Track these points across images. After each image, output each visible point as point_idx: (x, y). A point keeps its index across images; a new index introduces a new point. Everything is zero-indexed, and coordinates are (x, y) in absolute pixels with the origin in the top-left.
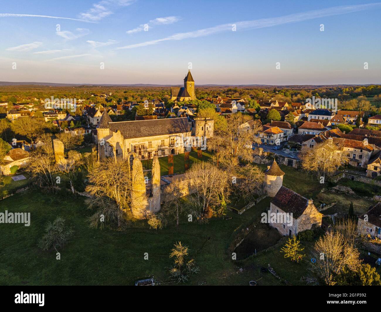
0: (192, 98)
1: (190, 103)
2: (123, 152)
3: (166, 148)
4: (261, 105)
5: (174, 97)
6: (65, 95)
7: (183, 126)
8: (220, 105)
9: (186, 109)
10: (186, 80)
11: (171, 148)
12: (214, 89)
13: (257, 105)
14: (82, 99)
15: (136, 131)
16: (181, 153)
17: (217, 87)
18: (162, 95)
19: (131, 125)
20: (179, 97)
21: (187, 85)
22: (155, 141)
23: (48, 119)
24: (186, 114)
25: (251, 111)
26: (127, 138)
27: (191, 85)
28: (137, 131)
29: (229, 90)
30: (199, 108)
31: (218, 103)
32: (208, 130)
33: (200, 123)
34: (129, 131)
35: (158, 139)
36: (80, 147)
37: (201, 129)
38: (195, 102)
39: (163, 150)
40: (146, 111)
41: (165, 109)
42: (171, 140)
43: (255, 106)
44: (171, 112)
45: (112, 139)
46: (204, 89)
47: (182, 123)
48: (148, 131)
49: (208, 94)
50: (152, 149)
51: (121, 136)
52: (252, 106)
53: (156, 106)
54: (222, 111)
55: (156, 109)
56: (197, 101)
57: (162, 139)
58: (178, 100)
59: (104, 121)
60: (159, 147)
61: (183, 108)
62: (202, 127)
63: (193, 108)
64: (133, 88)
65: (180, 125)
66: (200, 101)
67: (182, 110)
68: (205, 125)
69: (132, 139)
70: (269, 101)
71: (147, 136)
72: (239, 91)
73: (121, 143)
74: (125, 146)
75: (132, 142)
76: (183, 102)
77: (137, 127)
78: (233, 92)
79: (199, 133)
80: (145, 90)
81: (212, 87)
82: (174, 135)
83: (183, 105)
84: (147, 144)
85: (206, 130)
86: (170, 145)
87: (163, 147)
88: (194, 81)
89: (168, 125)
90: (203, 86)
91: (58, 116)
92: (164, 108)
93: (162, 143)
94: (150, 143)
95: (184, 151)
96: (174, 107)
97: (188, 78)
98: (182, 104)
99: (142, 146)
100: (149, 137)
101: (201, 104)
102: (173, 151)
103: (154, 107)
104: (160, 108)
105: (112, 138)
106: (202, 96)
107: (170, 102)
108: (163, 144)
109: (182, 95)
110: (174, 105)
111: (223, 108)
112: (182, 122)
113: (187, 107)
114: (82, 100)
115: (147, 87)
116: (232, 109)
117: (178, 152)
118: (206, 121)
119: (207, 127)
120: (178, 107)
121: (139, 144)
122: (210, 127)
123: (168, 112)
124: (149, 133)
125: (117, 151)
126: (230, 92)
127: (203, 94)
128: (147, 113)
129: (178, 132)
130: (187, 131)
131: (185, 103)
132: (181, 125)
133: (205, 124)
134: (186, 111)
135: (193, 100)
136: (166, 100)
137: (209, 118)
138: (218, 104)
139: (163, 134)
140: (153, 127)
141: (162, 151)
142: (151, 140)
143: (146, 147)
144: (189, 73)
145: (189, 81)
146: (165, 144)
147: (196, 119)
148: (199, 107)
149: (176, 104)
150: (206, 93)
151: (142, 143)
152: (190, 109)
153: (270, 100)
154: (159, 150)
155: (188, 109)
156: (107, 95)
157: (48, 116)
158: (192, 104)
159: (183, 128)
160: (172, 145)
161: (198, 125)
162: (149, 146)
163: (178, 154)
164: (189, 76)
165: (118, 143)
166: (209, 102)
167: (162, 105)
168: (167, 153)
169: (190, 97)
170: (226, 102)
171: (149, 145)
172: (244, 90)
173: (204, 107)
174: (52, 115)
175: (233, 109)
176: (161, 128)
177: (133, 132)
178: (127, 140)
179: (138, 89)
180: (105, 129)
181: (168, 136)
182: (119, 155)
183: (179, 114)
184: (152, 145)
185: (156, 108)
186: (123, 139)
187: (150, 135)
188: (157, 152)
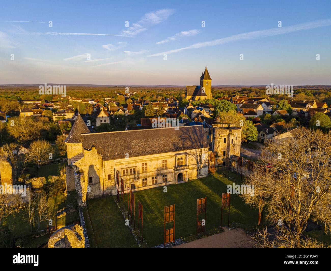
0: (208, 97)
1: (206, 102)
2: (101, 181)
3: (170, 173)
4: (293, 106)
5: (189, 96)
6: (95, 94)
7: (196, 137)
8: (240, 105)
9: (201, 110)
10: (202, 78)
11: (178, 173)
12: (228, 89)
13: (288, 106)
14: (108, 97)
15: (123, 148)
16: (193, 179)
17: (231, 87)
18: (179, 95)
19: (116, 137)
20: (194, 96)
21: (203, 83)
22: (153, 162)
23: (56, 118)
24: (201, 116)
25: (283, 114)
26: (108, 160)
27: (208, 83)
28: (125, 146)
29: (244, 89)
30: (218, 109)
31: (238, 102)
32: (233, 143)
33: (222, 133)
34: (113, 147)
35: (157, 159)
36: (64, 159)
37: (223, 141)
38: (212, 102)
39: (165, 175)
40: (155, 112)
41: (178, 110)
42: (178, 159)
43: (286, 107)
44: (184, 113)
45: (82, 160)
46: (218, 89)
47: (194, 134)
48: (143, 148)
49: (223, 93)
50: (148, 174)
51: (97, 155)
52: (282, 107)
53: (169, 106)
54: (245, 112)
55: (168, 109)
56: (214, 100)
57: (163, 158)
58: (193, 99)
59: (75, 132)
60: (158, 170)
61: (198, 109)
62: (225, 139)
63: (209, 108)
64: (156, 89)
65: (192, 137)
66: (217, 100)
67: (197, 111)
68: (229, 136)
69: (115, 161)
70: (303, 101)
71: (141, 155)
72: (254, 90)
73: (97, 166)
74: (104, 170)
75: (116, 165)
76: (198, 101)
77: (125, 141)
78: (248, 92)
79: (220, 147)
80: (166, 90)
81: (226, 87)
82: (182, 152)
83: (198, 105)
84: (139, 167)
85: (231, 143)
86: (175, 167)
87: (165, 171)
88: (211, 79)
89: (174, 137)
90: (217, 87)
91: (66, 115)
92: (177, 108)
93: (163, 165)
94: (145, 165)
95: (197, 176)
96: (188, 106)
97: (205, 76)
98: (198, 103)
99: (131, 170)
100: (144, 156)
101: (220, 104)
102: (180, 176)
103: (166, 107)
104: (173, 107)
105: (82, 158)
106: (218, 95)
107: (184, 100)
108: (165, 167)
109: (198, 94)
110: (187, 104)
111: (246, 109)
112: (195, 132)
113: (203, 107)
114: (108, 99)
115: (168, 87)
116: (257, 110)
117: (187, 177)
118: (230, 131)
119: (232, 140)
120: (192, 107)
121: (126, 166)
122: (236, 140)
123: (180, 113)
124: (144, 150)
125: (90, 179)
126: (245, 92)
127: (219, 93)
128: (156, 114)
129: (188, 148)
130: (202, 147)
131: (200, 103)
132: (194, 136)
133: (230, 134)
134: (201, 112)
135: (209, 99)
136: (180, 99)
137: (235, 125)
138: (239, 104)
139: (165, 152)
140: (151, 141)
141: (163, 176)
142: (145, 161)
143: (138, 171)
144: (206, 71)
145: (206, 79)
146: (168, 166)
147: (216, 126)
148: (218, 107)
149: (190, 104)
150: (222, 92)
151: (131, 165)
152: (206, 109)
153: (305, 100)
154: (158, 175)
155: (204, 110)
156: (130, 94)
157: (57, 115)
158: (208, 104)
159: (196, 141)
160: (178, 168)
161: (218, 135)
162: (143, 170)
163: (187, 180)
164: (206, 74)
165: (91, 167)
166: (229, 102)
167: (175, 105)
168: (171, 179)
169: (206, 95)
170: (247, 102)
171: (143, 168)
172: (260, 90)
173: (223, 108)
174: (60, 114)
175: (259, 110)
176: (163, 142)
177: (118, 149)
178: (106, 163)
179: (160, 89)
180: (76, 144)
181: (173, 153)
182: (94, 185)
183: (193, 116)
184: (148, 168)
185: (169, 107)
186: (101, 160)
187: (144, 153)
188: (156, 178)
